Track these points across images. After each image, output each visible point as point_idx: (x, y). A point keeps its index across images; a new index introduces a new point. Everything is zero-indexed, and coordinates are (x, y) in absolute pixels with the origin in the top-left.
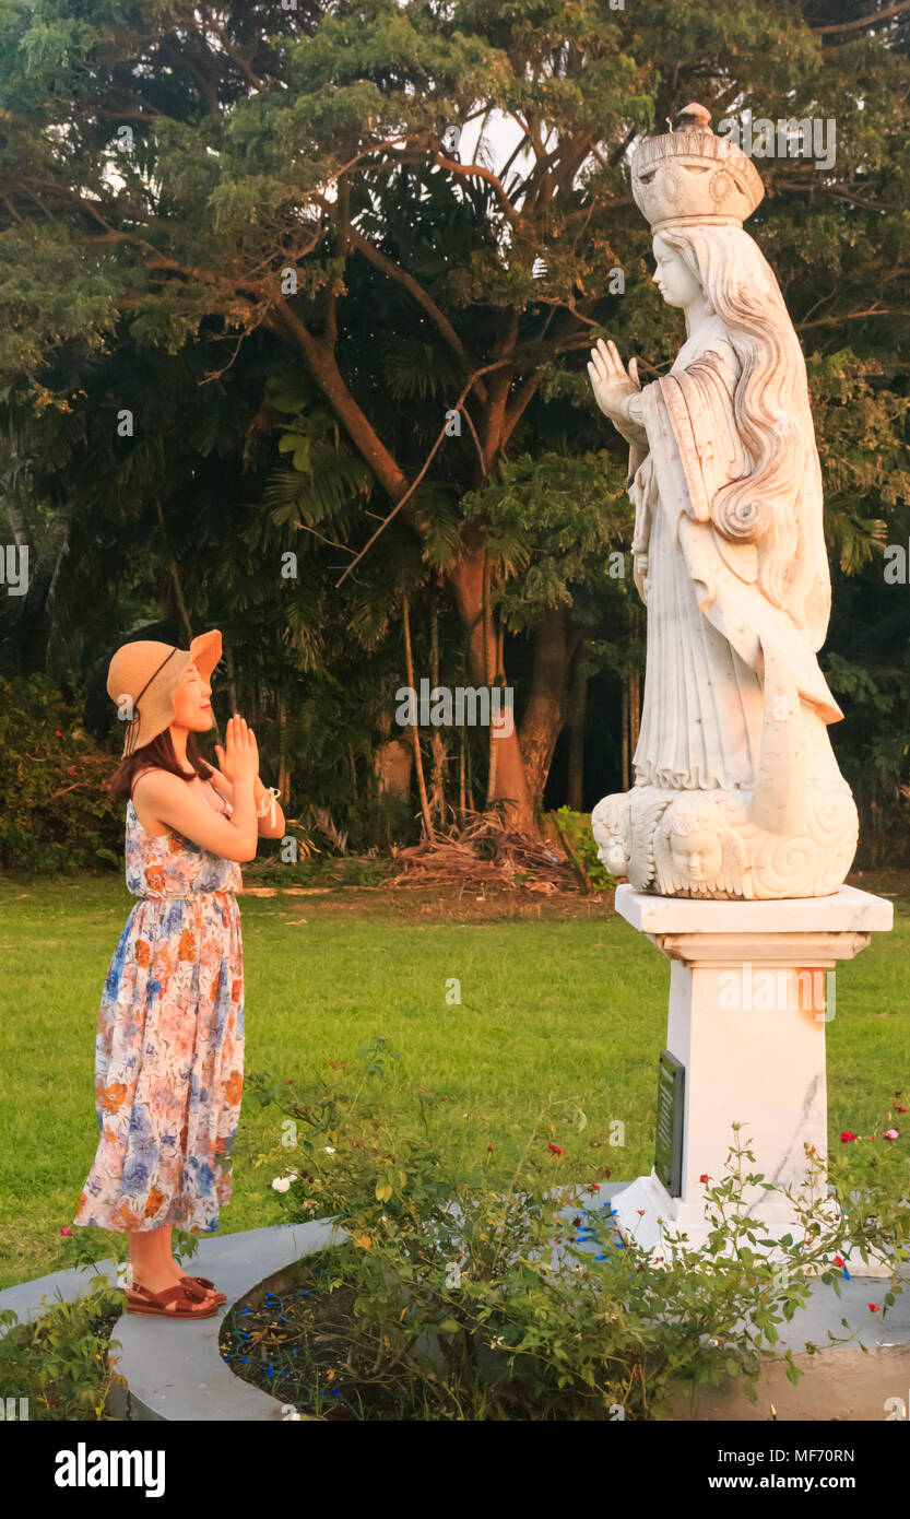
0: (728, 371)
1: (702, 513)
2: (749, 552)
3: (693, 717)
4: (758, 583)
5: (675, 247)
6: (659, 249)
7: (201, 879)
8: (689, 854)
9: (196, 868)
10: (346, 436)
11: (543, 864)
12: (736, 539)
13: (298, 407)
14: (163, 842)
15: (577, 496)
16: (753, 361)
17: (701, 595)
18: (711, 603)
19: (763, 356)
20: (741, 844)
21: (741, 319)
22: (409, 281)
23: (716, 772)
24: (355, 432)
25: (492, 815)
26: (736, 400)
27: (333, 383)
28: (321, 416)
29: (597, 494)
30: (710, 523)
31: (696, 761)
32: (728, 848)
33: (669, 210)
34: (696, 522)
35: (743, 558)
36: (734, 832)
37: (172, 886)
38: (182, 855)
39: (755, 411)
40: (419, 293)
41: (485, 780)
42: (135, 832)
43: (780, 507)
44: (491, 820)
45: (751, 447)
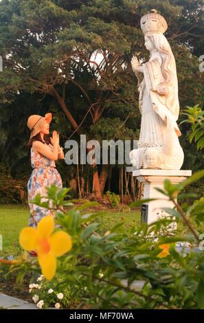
0: (160, 61)
1: (155, 89)
2: (164, 98)
3: (151, 132)
4: (166, 105)
5: (149, 37)
6: (146, 38)
7: (47, 163)
8: (150, 159)
9: (45, 162)
10: (66, 117)
11: (103, 203)
12: (162, 95)
13: (56, 111)
14: (39, 156)
15: (113, 127)
16: (165, 59)
17: (154, 106)
18: (156, 108)
19: (168, 58)
20: (161, 158)
21: (163, 51)
22: (80, 86)
23: (156, 143)
24: (68, 116)
25: (93, 194)
26: (162, 67)
27: (64, 106)
28: (61, 112)
29: (117, 126)
30: (156, 92)
31: (152, 141)
32: (158, 158)
33: (148, 30)
34: (153, 91)
35: (162, 99)
36: (160, 155)
37: (41, 165)
38: (42, 159)
39: (166, 69)
40: (81, 88)
41: (92, 187)
42: (33, 154)
43: (170, 88)
44: (93, 195)
45: (165, 76)
